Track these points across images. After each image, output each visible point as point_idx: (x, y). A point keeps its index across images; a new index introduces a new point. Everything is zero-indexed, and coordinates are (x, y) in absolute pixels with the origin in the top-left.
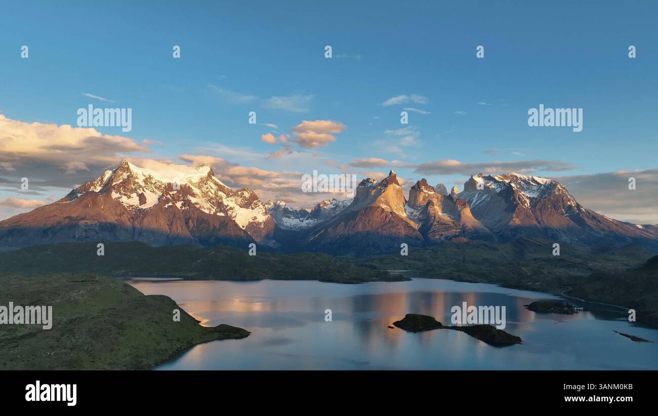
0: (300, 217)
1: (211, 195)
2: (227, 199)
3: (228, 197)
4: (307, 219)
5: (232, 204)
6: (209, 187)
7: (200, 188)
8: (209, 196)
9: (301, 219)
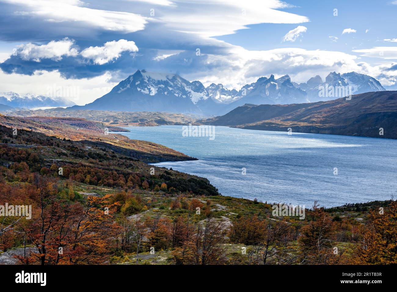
0: (232, 94)
1: (179, 86)
2: (187, 87)
3: (188, 86)
4: (236, 96)
5: (189, 90)
6: (178, 81)
7: (173, 82)
8: (178, 87)
9: (233, 96)
